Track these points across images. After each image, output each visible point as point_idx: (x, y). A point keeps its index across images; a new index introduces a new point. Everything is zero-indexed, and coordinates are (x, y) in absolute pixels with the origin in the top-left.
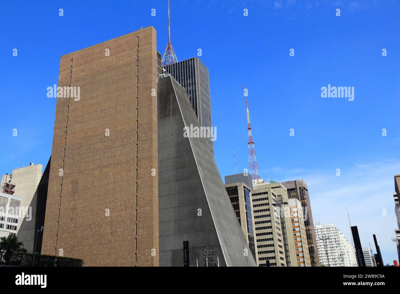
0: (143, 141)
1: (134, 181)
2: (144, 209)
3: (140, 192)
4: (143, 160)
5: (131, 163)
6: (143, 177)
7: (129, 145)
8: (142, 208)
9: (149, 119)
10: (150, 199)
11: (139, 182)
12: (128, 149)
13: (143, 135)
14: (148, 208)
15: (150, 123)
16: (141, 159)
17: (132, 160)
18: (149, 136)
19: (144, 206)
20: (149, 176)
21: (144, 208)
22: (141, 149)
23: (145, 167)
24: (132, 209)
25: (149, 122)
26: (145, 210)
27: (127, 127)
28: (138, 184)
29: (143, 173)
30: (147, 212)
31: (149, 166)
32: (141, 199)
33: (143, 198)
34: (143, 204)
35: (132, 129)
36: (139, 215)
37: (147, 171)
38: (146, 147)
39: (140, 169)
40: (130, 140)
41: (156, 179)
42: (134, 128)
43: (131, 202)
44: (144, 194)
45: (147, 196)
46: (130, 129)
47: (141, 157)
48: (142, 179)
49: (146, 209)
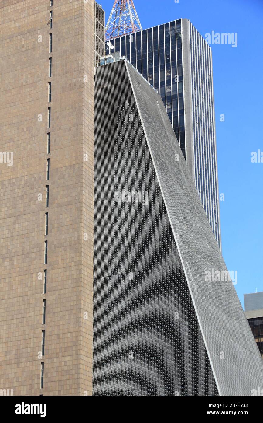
0: (59, 205)
1: (38, 296)
2: (60, 362)
3: (51, 321)
4: (61, 249)
5: (33, 255)
6: (60, 287)
7: (29, 215)
8: (55, 360)
9: (74, 155)
10: (74, 339)
11: (51, 298)
12: (26, 224)
13: (61, 193)
14: (68, 358)
15: (77, 167)
16: (55, 247)
17: (35, 250)
18: (74, 195)
19: (60, 354)
20: (73, 286)
21: (60, 360)
22: (56, 225)
23: (65, 265)
24: (34, 360)
25: (74, 162)
26: (63, 363)
27: (26, 174)
28: (48, 302)
29: (59, 279)
30: (65, 368)
31: (73, 264)
32: (53, 337)
33: (58, 335)
34: (58, 351)
35: (35, 180)
36: (49, 376)
37: (68, 273)
38: (68, 219)
39: (52, 269)
40: (32, 203)
41: (88, 292)
42: (40, 178)
43: (32, 345)
44: (61, 327)
45: (66, 331)
46: (33, 180)
47: (55, 243)
48: (57, 293)
49: (66, 362)
